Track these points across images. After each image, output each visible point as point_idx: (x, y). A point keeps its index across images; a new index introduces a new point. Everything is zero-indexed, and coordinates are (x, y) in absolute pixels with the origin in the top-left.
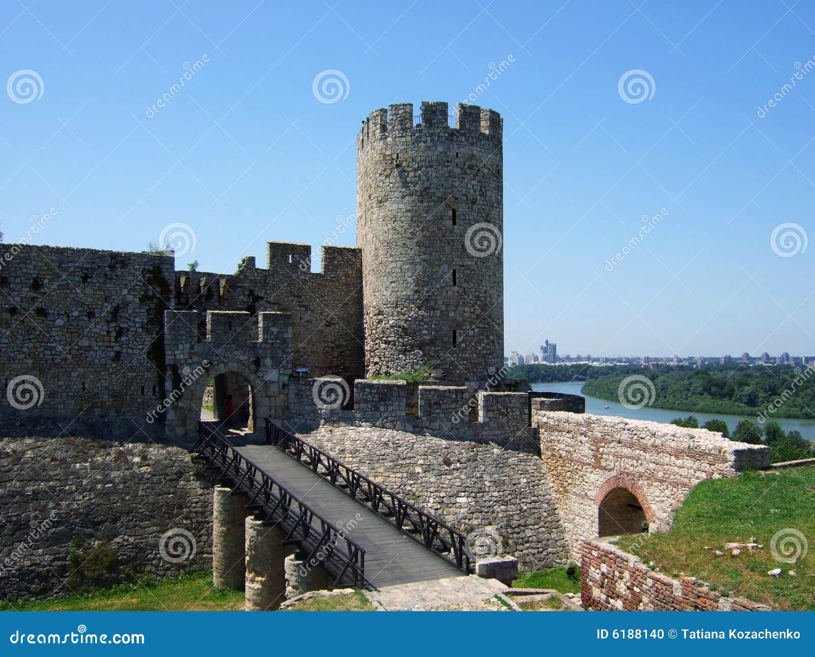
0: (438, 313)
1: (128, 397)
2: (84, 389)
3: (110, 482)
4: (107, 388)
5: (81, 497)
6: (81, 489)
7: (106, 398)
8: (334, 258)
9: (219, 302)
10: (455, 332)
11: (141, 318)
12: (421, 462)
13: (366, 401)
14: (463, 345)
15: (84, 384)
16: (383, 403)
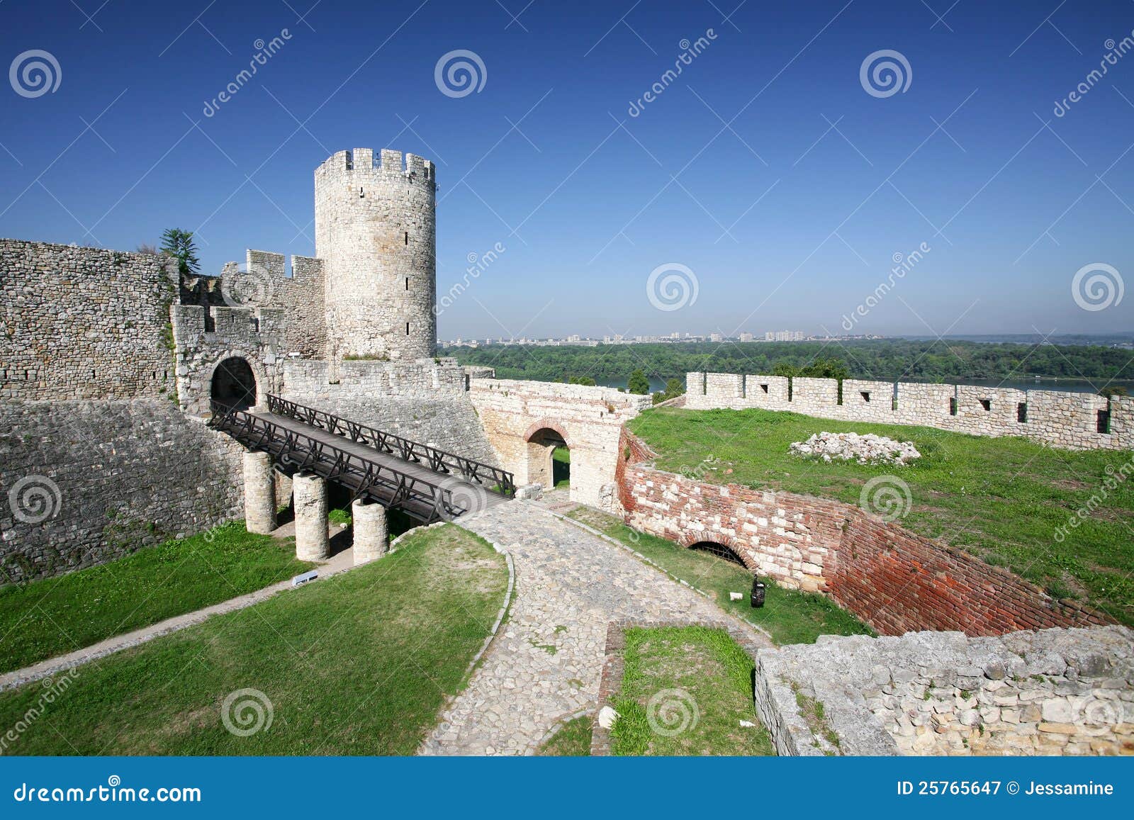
0: (396, 310)
1: (140, 382)
2: (94, 376)
3: (137, 457)
4: (118, 375)
5: (109, 474)
6: (108, 465)
7: (117, 384)
8: (303, 266)
9: (208, 299)
10: (408, 324)
11: (149, 312)
12: (397, 420)
13: (350, 377)
14: (414, 333)
15: (94, 371)
16: (363, 377)
